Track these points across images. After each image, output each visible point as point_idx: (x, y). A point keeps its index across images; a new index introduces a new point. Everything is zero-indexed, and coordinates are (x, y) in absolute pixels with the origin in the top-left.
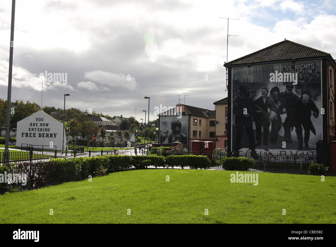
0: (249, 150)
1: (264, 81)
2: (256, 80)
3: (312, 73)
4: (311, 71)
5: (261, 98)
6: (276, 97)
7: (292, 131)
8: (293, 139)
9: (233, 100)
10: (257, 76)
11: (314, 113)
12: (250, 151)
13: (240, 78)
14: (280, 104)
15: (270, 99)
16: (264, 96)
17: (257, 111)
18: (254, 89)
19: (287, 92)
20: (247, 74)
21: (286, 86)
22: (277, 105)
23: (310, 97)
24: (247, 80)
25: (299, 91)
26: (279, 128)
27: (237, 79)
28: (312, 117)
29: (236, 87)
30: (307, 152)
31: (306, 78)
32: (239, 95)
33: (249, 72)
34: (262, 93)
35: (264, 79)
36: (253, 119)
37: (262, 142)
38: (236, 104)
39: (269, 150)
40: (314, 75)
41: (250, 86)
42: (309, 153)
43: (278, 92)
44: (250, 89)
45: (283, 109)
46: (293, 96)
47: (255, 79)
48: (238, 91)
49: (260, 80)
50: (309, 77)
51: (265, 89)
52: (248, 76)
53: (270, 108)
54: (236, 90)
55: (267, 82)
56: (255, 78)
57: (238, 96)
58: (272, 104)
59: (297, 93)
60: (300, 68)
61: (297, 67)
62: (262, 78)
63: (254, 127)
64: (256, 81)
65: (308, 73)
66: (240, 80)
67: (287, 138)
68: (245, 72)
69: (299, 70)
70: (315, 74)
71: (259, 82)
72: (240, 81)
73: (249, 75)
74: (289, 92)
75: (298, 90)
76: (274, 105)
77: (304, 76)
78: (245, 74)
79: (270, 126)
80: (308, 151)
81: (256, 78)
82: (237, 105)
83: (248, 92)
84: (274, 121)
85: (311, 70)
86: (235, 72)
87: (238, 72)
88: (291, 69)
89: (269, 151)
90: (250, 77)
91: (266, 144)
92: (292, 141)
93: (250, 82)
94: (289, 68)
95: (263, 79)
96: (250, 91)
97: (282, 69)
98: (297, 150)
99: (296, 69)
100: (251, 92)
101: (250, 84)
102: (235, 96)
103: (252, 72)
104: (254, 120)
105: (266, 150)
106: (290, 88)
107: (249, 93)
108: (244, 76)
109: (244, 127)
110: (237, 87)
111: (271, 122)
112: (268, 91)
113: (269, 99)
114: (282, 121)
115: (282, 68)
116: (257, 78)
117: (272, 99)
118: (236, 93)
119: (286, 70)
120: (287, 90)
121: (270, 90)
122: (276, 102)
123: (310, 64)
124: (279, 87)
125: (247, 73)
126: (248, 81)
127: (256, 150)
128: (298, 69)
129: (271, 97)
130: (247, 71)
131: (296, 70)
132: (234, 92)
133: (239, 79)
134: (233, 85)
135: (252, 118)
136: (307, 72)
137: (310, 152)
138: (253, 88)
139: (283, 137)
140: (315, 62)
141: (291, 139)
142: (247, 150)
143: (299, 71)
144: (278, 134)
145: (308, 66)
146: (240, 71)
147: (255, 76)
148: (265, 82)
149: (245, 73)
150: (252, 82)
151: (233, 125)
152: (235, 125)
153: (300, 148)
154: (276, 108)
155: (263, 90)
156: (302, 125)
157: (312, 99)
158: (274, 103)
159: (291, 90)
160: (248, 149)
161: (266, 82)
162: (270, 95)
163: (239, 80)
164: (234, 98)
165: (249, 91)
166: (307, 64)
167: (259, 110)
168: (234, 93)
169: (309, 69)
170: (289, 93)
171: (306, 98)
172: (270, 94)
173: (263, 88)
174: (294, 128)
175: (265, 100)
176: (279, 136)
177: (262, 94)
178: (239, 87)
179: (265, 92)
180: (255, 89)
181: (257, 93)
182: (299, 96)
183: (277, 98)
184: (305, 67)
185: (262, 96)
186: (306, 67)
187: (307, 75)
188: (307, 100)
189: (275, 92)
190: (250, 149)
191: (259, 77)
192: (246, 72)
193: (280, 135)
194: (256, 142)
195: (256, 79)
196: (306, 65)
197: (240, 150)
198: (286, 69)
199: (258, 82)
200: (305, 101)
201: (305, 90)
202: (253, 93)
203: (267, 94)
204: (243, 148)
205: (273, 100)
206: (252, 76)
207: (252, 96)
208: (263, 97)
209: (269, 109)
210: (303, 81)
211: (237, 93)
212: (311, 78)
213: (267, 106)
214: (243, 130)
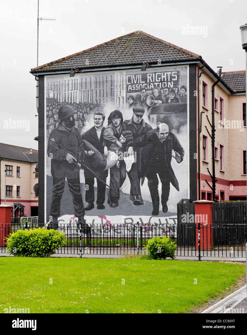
0: (73, 218)
1: (99, 101)
2: (85, 99)
3: (174, 87)
4: (171, 84)
5: (93, 130)
6: (116, 127)
7: (142, 185)
8: (143, 199)
10: (87, 91)
11: (176, 154)
12: (76, 220)
13: (59, 94)
14: (124, 139)
15: (107, 131)
16: (99, 125)
17: (86, 152)
18: (81, 114)
19: (134, 119)
20: (70, 89)
21: (133, 110)
22: (119, 141)
23: (171, 128)
24: (70, 99)
25: (153, 119)
26: (122, 180)
27: (54, 97)
28: (173, 162)
29: (52, 110)
30: (166, 219)
31: (164, 96)
32: (57, 125)
33: (73, 85)
34: (95, 121)
35: (98, 97)
36: (80, 165)
37: (95, 203)
38: (53, 140)
39: (106, 217)
40: (176, 91)
41: (75, 108)
42: (168, 220)
43: (120, 120)
44: (75, 113)
45: (128, 148)
46: (145, 127)
47: (83, 97)
48: (55, 117)
49: (91, 98)
50: (168, 94)
51: (99, 114)
52: (72, 92)
53: (107, 146)
54: (53, 116)
55: (103, 102)
56: (83, 94)
57: (55, 126)
58: (111, 140)
59: (150, 121)
60: (155, 79)
61: (150, 77)
62: (94, 95)
63: (82, 180)
64: (85, 101)
65: (167, 88)
66: (58, 98)
67: (135, 197)
68: (66, 84)
69: (153, 82)
70: (178, 89)
71: (90, 102)
72: (58, 101)
73: (73, 89)
74: (137, 120)
75: (152, 116)
76: (114, 141)
77: (161, 92)
78: (67, 87)
79: (107, 176)
80: (168, 218)
81: (85, 96)
82: (53, 141)
83: (71, 119)
84: (114, 168)
85: (172, 82)
86: (50, 84)
87: (56, 84)
88: (141, 80)
89: (106, 219)
90: (75, 93)
91: (101, 207)
92: (143, 202)
93: (75, 101)
94: (138, 79)
95: (96, 97)
96: (75, 117)
97: (127, 80)
98: (151, 216)
99: (150, 81)
100: (78, 119)
101: (74, 105)
102: (50, 125)
103: (78, 85)
104: (83, 167)
105: (102, 217)
106: (139, 114)
108: (65, 91)
109: (66, 180)
110: (54, 111)
111: (109, 170)
112: (104, 118)
114: (126, 168)
115: (127, 78)
116: (87, 96)
117: (110, 132)
118: (52, 121)
119: (134, 82)
120: (135, 117)
121: (107, 116)
122: (118, 136)
123: (171, 73)
124: (121, 112)
125: (70, 86)
126: (71, 99)
127: (86, 217)
128: (153, 80)
129: (109, 128)
130: (70, 82)
131: (148, 82)
132: (49, 119)
133: (57, 97)
134: (47, 106)
135: (79, 164)
136: (166, 86)
137: (170, 219)
138: (81, 112)
139: (128, 194)
140: (178, 70)
141: (141, 197)
142: (72, 218)
143: (153, 84)
144: (121, 190)
145: (167, 75)
146: (58, 83)
147: (83, 92)
148: (100, 103)
149: (66, 86)
150: (78, 102)
151: (47, 176)
152: (50, 175)
153: (155, 213)
154: (117, 146)
155: (97, 116)
156: (157, 174)
157: (174, 132)
158: (115, 137)
159: (141, 116)
160: (73, 216)
161: (102, 103)
162: (107, 124)
163: (57, 98)
164: (50, 130)
165: (73, 116)
166: (166, 72)
167: (88, 149)
168: (49, 121)
169: (169, 80)
170: (138, 121)
171: (164, 130)
172: (108, 122)
173: (96, 113)
174: (146, 180)
175: (99, 133)
176: (123, 193)
177: (95, 123)
178: (58, 110)
179: (99, 119)
180: (83, 114)
181: (87, 120)
182: (154, 127)
183: (119, 130)
184: (163, 77)
185: (94, 127)
186: (164, 78)
187: (166, 91)
188: (166, 133)
189: (116, 120)
190: (76, 216)
191: (90, 94)
192: (68, 84)
193: (124, 192)
194: (86, 204)
195: (85, 98)
196: (164, 75)
197: (59, 219)
198: (133, 80)
199: (88, 101)
200: (162, 135)
201: (162, 116)
202: (80, 121)
203: (103, 123)
204: (64, 215)
205: (112, 133)
206: (78, 92)
207: (79, 125)
208: (96, 128)
209: (106, 148)
210: (160, 102)
211: (55, 121)
212: (172, 96)
213: (103, 142)
214: (64, 185)
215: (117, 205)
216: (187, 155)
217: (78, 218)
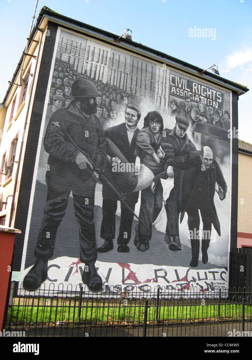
0: (77, 264)
1: (134, 92)
2: (115, 82)
3: (218, 109)
4: (216, 105)
6: (154, 134)
7: (181, 223)
8: (181, 242)
9: (49, 110)
10: (119, 73)
11: (219, 189)
12: (81, 268)
13: (77, 60)
14: (163, 154)
15: (142, 136)
16: (131, 124)
17: (109, 157)
18: (108, 100)
19: (177, 130)
20: (96, 59)
21: (176, 118)
22: (156, 154)
23: (215, 154)
24: (93, 73)
25: (197, 137)
26: (157, 211)
27: (69, 61)
28: (216, 197)
29: (62, 79)
30: (206, 273)
31: (210, 116)
32: (68, 103)
33: (101, 57)
34: (127, 116)
35: (134, 86)
36: (97, 176)
37: (115, 241)
38: (57, 124)
39: (129, 266)
40: (221, 114)
41: (99, 88)
42: (208, 274)
43: (160, 125)
44: (99, 95)
45: (167, 167)
46: (188, 144)
47: (112, 78)
48: (66, 90)
49: (124, 83)
50: (213, 114)
51: (133, 108)
52: (99, 64)
53: (140, 157)
54: (62, 87)
55: (140, 95)
56: (113, 74)
57: (64, 104)
58: (145, 149)
59: (194, 139)
60: (201, 92)
61: (196, 88)
62: (129, 81)
63: (99, 201)
64: (115, 84)
65: (212, 106)
66: (76, 64)
67: (172, 238)
68: (91, 51)
69: (199, 95)
70: (222, 113)
71: (121, 88)
72: (75, 69)
73: (100, 61)
74: (180, 133)
75: (196, 134)
76: (150, 152)
77: (206, 109)
78: (90, 55)
79: (137, 202)
80: (207, 271)
81: (116, 77)
82: (57, 126)
83: (92, 101)
84: (147, 191)
85: (217, 103)
86: (65, 40)
87: (74, 44)
88: (186, 87)
89: (129, 269)
90: (102, 68)
91: (124, 248)
92: (181, 247)
93: (100, 79)
94: (183, 83)
95: (131, 85)
96: (98, 100)
97: (171, 80)
98: (188, 268)
99: (195, 91)
100: (102, 105)
101: (99, 83)
102: (56, 100)
103: (108, 59)
104: (101, 180)
105: (124, 265)
106: (183, 126)
107: (95, 104)
108: (87, 59)
109: (71, 195)
110: (65, 80)
111: (140, 192)
112: (139, 116)
113: (139, 134)
114: (164, 194)
115: (171, 78)
116: (119, 78)
117: (145, 137)
118: (59, 93)
119: (178, 85)
120: (178, 128)
121: (144, 115)
122: (155, 147)
123: (216, 92)
124: (162, 115)
125: (96, 56)
126: (95, 74)
127: (98, 264)
128: (198, 92)
129: (144, 131)
130: (97, 51)
131: (194, 92)
132: (55, 91)
133: (74, 63)
134: (55, 70)
135: (95, 173)
136: (211, 105)
137: (210, 272)
138: (108, 97)
139: (163, 233)
140: (222, 92)
141: (179, 239)
142: (74, 263)
143: (199, 97)
144: (154, 225)
145: (212, 92)
146: (79, 44)
147: (113, 71)
148: (135, 94)
149: (90, 53)
150: (105, 81)
151: (38, 182)
152: (43, 181)
153: (194, 264)
154: (154, 160)
155: (129, 110)
156: (199, 210)
158: (151, 147)
159: (185, 130)
160: (76, 260)
161: (138, 95)
162: (143, 125)
163: (74, 65)
164: (53, 106)
165: (95, 99)
166: (212, 89)
167: (113, 155)
168: (55, 93)
169: (214, 99)
170: (181, 135)
171: (208, 155)
172: (144, 124)
173: (129, 105)
174: (186, 216)
175: (130, 135)
176: (156, 230)
177: (126, 118)
178: (72, 82)
179: (133, 115)
180: (110, 101)
181: (115, 112)
182: (198, 148)
183: (158, 139)
184: (208, 93)
185: (125, 124)
186: (209, 95)
187: (211, 109)
188: (210, 160)
189: (155, 124)
190: (82, 260)
191: (122, 77)
192: (93, 53)
193: (158, 229)
194: (100, 242)
195: (116, 79)
196: (209, 91)
197: (50, 263)
198: (178, 83)
199: (120, 86)
200: (206, 161)
201: (207, 137)
202: (105, 109)
203: (137, 122)
204: (60, 256)
205: (148, 141)
206: (106, 69)
207: (102, 115)
208: (127, 126)
209: (138, 159)
210: (205, 120)
211: (64, 95)
212: (216, 119)
213: (136, 150)
214: (67, 203)
215: (147, 247)
216: (229, 192)
217: (85, 264)
